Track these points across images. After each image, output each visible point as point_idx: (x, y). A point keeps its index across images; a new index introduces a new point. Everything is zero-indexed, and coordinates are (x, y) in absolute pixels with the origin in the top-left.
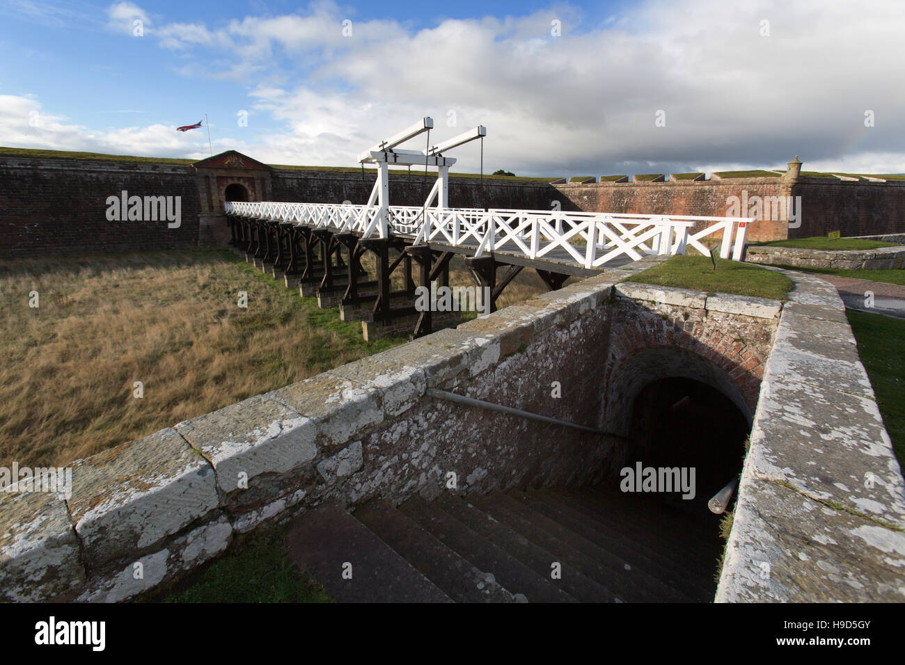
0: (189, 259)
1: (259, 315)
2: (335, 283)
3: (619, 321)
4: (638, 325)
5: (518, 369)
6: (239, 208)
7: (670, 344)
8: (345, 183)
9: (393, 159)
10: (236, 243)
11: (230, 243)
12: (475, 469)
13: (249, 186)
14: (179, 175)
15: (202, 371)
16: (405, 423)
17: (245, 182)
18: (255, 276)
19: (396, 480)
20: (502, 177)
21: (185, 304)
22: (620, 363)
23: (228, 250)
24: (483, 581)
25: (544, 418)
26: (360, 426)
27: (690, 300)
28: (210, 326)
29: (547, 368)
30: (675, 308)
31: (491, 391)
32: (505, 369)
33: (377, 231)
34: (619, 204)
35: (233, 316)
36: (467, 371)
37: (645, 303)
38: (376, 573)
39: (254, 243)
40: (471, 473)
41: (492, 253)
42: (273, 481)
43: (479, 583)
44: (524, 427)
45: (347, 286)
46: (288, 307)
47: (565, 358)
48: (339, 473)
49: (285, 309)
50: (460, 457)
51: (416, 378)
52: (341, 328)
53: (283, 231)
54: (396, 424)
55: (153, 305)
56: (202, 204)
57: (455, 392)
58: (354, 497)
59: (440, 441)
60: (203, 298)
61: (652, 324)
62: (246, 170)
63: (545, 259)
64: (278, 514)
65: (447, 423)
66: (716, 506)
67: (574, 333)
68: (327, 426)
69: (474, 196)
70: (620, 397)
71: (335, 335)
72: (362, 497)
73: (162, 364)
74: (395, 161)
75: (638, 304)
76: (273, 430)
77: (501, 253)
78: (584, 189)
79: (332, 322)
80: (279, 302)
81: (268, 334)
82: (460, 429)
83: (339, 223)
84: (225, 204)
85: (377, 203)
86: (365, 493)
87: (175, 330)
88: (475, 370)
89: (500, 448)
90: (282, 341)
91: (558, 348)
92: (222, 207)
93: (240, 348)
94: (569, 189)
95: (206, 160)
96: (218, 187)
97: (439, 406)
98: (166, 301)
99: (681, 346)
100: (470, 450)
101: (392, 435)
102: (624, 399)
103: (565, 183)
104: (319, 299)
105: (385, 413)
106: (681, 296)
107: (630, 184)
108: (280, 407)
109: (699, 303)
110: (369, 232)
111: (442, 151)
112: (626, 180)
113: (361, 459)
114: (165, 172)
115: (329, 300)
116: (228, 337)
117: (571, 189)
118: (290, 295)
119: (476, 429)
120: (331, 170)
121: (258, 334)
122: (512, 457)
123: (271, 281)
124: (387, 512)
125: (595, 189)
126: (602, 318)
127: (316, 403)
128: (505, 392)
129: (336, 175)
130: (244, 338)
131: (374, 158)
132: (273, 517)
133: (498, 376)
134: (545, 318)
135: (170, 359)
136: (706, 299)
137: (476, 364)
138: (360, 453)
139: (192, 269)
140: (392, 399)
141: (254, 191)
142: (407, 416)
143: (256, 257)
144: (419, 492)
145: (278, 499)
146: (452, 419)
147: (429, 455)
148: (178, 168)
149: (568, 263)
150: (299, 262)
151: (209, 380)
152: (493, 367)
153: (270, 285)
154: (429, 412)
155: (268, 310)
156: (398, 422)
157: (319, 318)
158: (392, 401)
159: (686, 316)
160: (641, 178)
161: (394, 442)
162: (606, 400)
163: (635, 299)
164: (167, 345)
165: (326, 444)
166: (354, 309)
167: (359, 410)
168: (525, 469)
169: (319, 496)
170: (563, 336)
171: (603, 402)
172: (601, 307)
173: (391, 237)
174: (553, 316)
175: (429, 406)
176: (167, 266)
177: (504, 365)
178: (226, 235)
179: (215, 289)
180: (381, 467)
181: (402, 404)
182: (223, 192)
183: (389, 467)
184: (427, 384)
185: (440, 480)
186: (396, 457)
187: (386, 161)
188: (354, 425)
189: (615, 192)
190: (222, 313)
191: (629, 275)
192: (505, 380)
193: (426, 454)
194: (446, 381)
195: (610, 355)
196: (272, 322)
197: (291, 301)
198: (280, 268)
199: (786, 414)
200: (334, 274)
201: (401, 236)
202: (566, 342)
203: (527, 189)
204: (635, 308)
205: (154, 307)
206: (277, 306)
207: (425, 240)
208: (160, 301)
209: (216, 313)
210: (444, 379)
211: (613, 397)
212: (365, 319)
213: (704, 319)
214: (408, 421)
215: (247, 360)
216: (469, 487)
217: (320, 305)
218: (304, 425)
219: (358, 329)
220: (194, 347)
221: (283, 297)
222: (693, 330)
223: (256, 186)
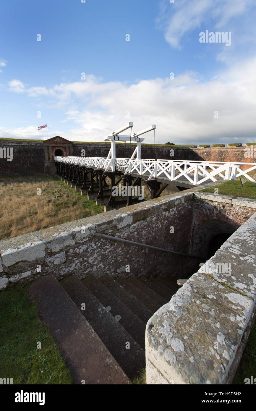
0: (40, 179)
1: (64, 202)
2: (95, 190)
3: (196, 208)
4: (204, 210)
5: (142, 227)
6: (60, 159)
7: (217, 219)
8: (103, 148)
9: (118, 139)
10: (58, 173)
11: (56, 173)
12: (121, 266)
13: (64, 150)
14: (37, 146)
15: (39, 224)
16: (86, 246)
17: (62, 148)
18: (64, 186)
19: (82, 268)
20: (168, 145)
21: (37, 197)
22: (198, 226)
23: (55, 176)
24: (102, 308)
25: (157, 248)
26: (64, 246)
27: (225, 200)
28: (44, 206)
29: (158, 227)
30: (219, 203)
31: (128, 236)
32: (135, 227)
33: (111, 169)
34: (220, 157)
35: (54, 202)
36: (115, 227)
37: (207, 201)
38: (57, 300)
39: (65, 173)
40: (120, 268)
41: (156, 178)
42: (27, 264)
43: (99, 308)
44: (146, 251)
45: (99, 191)
46: (76, 199)
47: (167, 223)
48: (55, 263)
49: (74, 200)
50: (113, 261)
51: (91, 228)
52: (96, 208)
53: (75, 168)
54: (81, 246)
55: (24, 197)
56: (46, 158)
57: (110, 235)
58: (62, 273)
59: (103, 254)
60: (43, 195)
61: (210, 210)
62: (63, 144)
63: (177, 181)
64: (28, 277)
65: (106, 247)
66: (179, 282)
67: (173, 213)
68: (50, 245)
69: (156, 153)
70: (201, 241)
71: (93, 211)
72: (66, 273)
73: (25, 221)
74: (119, 140)
75: (204, 201)
76: (28, 245)
77: (159, 178)
78: (205, 150)
79: (92, 206)
80: (72, 197)
81: (66, 210)
82: (113, 250)
83: (96, 165)
84: (55, 157)
85: (111, 157)
86: (67, 272)
87: (31, 207)
88: (119, 226)
89: (134, 259)
90: (71, 213)
91: (164, 219)
92: (53, 159)
93: (55, 215)
94: (198, 150)
95: (48, 140)
96: (52, 150)
97: (102, 240)
98: (30, 196)
99: (222, 220)
100: (119, 259)
101: (79, 250)
102: (203, 242)
103: (196, 147)
104: (88, 196)
105: (76, 241)
106: (221, 198)
107: (226, 148)
108: (35, 237)
109: (228, 201)
110: (107, 169)
111: (138, 135)
112: (224, 146)
113: (64, 258)
114: (32, 145)
115: (92, 196)
116: (51, 210)
117: (199, 150)
118: (77, 194)
119: (121, 250)
120: (97, 143)
121: (63, 210)
122: (141, 263)
123: (70, 189)
124: (75, 280)
125: (210, 150)
126: (188, 207)
127: (48, 236)
128: (136, 236)
129: (99, 145)
130: (57, 211)
131: (110, 139)
132: (26, 278)
133: (132, 229)
134: (156, 206)
135: (28, 219)
136: (231, 200)
137: (120, 224)
138: (65, 256)
139: (40, 183)
140: (79, 236)
141: (66, 152)
142: (86, 243)
143: (65, 179)
144: (93, 273)
145: (28, 271)
146: (108, 245)
147: (98, 259)
148: (37, 143)
149: (186, 182)
150: (81, 181)
151: (42, 228)
152: (129, 226)
153: (70, 190)
154: (97, 242)
155: (68, 200)
156: (82, 245)
157: (88, 204)
158: (79, 237)
159: (224, 207)
160: (231, 145)
161: (80, 253)
162: (193, 242)
163: (203, 199)
164: (28, 213)
165: (49, 252)
166: (101, 200)
167: (64, 239)
168: (148, 269)
169: (46, 271)
170: (167, 214)
171: (191, 243)
172: (188, 202)
173: (116, 171)
174: (161, 206)
175: (97, 240)
176: (31, 182)
177: (135, 225)
178: (54, 170)
179: (48, 191)
180: (74, 262)
181: (84, 238)
182: (54, 153)
183: (78, 262)
184: (96, 231)
185: (104, 270)
186: (81, 259)
187: (115, 140)
188: (62, 245)
189: (219, 151)
190: (50, 201)
191: (204, 188)
192: (136, 231)
193: (96, 258)
194: (105, 230)
195: (193, 223)
196: (69, 205)
197: (77, 197)
198: (74, 183)
199: (231, 249)
200: (95, 186)
201: (120, 171)
202: (168, 216)
203: (179, 150)
204: (203, 203)
205: (25, 198)
206: (71, 199)
207: (129, 172)
208: (27, 196)
209: (48, 201)
210: (104, 229)
211: (196, 241)
212: (105, 205)
213: (231, 208)
214: (87, 245)
215: (57, 220)
216: (118, 274)
217: (88, 199)
218: (40, 244)
219: (102, 209)
220: (38, 215)
221: (74, 195)
222: (227, 213)
223: (67, 150)
